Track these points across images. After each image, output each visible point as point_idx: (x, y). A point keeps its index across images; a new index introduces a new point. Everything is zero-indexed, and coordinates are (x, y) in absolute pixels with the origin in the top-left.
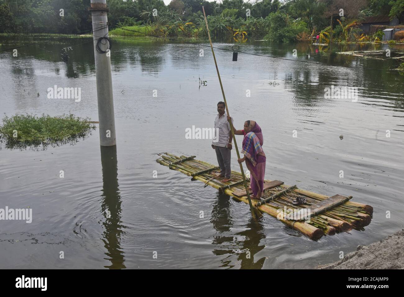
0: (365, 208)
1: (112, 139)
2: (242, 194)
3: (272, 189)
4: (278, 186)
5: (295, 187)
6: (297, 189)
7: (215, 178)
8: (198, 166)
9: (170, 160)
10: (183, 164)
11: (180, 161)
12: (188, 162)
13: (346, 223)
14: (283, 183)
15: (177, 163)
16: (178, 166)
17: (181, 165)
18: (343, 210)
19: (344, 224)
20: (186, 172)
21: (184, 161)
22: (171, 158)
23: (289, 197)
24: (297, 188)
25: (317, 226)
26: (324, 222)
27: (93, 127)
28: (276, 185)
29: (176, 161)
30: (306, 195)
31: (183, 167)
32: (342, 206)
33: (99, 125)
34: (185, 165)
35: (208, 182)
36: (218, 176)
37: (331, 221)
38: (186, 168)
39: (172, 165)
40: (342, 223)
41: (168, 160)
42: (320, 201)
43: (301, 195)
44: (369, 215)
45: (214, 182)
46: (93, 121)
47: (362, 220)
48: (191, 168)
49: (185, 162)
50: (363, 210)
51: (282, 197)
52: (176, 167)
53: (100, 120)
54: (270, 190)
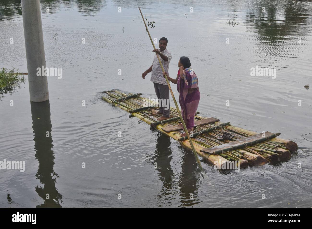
0: (288, 144)
1: (44, 94)
2: (172, 129)
3: (205, 126)
4: (213, 123)
5: (228, 124)
6: (230, 127)
7: (152, 115)
8: (140, 103)
9: (115, 97)
10: (127, 102)
11: (124, 99)
12: (132, 100)
13: (261, 157)
14: (219, 120)
15: (120, 100)
16: (121, 103)
17: (124, 102)
18: (264, 146)
19: (258, 158)
20: (126, 109)
21: (128, 98)
22: (117, 95)
23: (218, 133)
24: (230, 125)
25: (230, 159)
26: (239, 156)
27: (22, 80)
28: (211, 122)
29: (120, 98)
30: (236, 131)
31: (125, 104)
32: (266, 142)
33: (29, 76)
34: (129, 103)
35: (143, 118)
36: (156, 113)
37: (247, 155)
38: (128, 105)
39: (115, 102)
40: (256, 157)
41: (113, 97)
42: (246, 137)
43: (232, 132)
44: (288, 151)
45: (150, 118)
46: (21, 72)
47: (278, 154)
48: (133, 105)
49: (130, 99)
50: (284, 146)
51: (211, 133)
52: (118, 104)
53: (29, 71)
54: (201, 127)
